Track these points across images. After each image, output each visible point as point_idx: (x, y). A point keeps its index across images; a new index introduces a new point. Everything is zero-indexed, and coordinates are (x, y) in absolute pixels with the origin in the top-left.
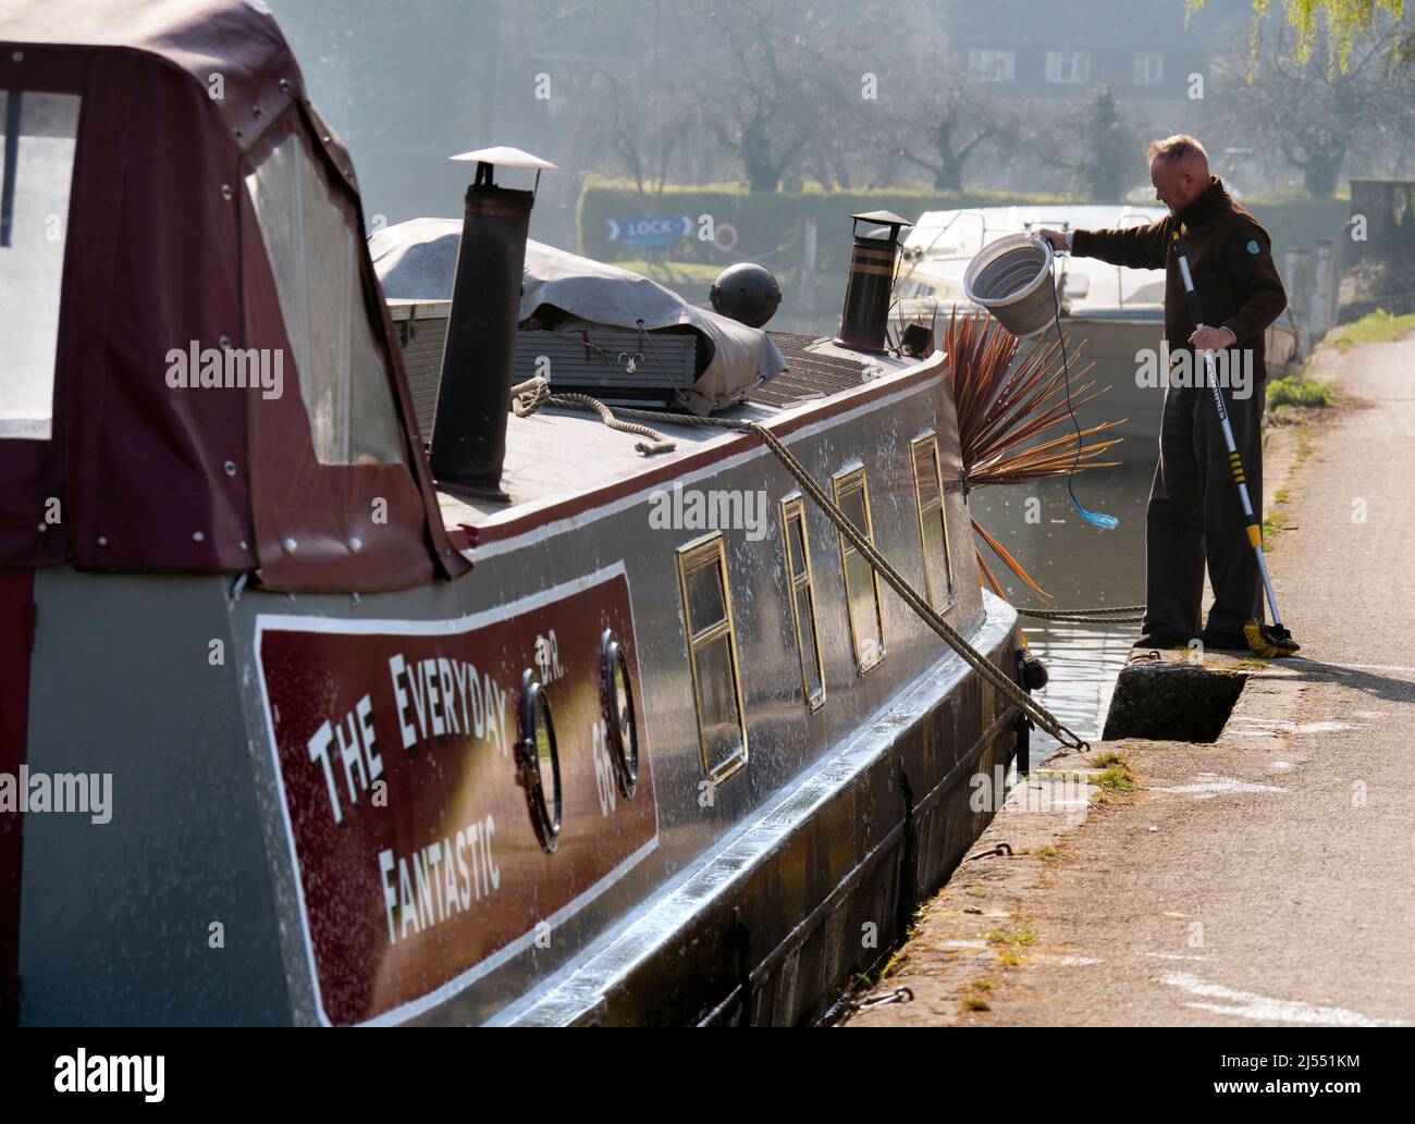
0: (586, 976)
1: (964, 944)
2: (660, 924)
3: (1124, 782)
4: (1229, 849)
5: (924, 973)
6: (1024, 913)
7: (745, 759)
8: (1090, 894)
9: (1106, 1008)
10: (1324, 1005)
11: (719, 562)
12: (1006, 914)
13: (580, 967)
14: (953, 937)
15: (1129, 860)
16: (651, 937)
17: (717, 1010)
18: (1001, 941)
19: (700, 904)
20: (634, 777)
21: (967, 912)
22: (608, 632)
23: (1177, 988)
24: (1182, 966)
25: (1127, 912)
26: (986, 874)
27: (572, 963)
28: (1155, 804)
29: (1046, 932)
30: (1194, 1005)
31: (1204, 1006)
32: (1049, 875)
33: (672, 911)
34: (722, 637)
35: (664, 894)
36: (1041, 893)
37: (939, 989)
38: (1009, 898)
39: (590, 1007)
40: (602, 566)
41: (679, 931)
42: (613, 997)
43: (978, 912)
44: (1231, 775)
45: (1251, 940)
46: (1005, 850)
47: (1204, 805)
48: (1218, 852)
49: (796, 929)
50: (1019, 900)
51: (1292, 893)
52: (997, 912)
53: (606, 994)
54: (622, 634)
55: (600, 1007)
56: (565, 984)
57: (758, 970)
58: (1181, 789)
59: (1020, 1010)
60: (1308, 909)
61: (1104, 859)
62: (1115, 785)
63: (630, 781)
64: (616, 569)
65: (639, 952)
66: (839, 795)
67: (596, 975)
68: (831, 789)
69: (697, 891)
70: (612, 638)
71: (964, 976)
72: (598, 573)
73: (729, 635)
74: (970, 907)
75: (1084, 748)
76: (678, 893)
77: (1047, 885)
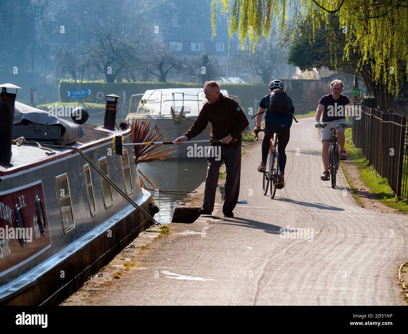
0: (33, 275)
1: (118, 266)
2: (51, 264)
3: (166, 232)
4: (187, 246)
5: (107, 271)
6: (134, 259)
7: (74, 227)
8: (151, 256)
9: (146, 277)
10: (196, 277)
11: (67, 180)
12: (130, 260)
13: (31, 273)
14: (116, 264)
15: (162, 249)
16: (49, 267)
17: (66, 285)
18: (127, 265)
19: (62, 260)
20: (44, 230)
21: (121, 259)
22: (37, 196)
23: (164, 274)
24: (166, 270)
25: (159, 259)
26: (128, 252)
27: (29, 272)
28: (173, 237)
29: (138, 263)
30: (166, 277)
31: (168, 277)
32: (142, 252)
33: (54, 261)
34: (68, 198)
35: (53, 258)
36: (139, 255)
37: (109, 274)
38: (131, 257)
39: (33, 281)
40: (35, 181)
41: (56, 266)
42: (39, 279)
43: (124, 260)
44: (193, 230)
45: (185, 264)
46: (133, 246)
47: (185, 237)
48: (184, 247)
49: (88, 267)
50: (134, 257)
51: (198, 255)
52: (128, 260)
53: (37, 278)
54: (41, 196)
55: (35, 281)
56: (27, 276)
57: (77, 276)
58: (180, 233)
59: (127, 278)
60: (200, 258)
61: (156, 248)
62: (164, 233)
63: (43, 231)
64: (39, 182)
65: (45, 270)
66: (99, 236)
67: (35, 275)
68: (97, 235)
69: (61, 257)
70: (38, 198)
71: (115, 272)
72: (35, 182)
73: (69, 198)
74: (121, 258)
75: (159, 225)
76: (56, 258)
77: (141, 254)
